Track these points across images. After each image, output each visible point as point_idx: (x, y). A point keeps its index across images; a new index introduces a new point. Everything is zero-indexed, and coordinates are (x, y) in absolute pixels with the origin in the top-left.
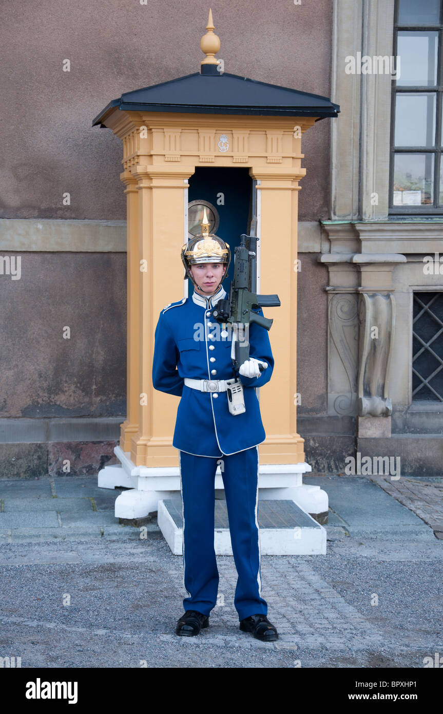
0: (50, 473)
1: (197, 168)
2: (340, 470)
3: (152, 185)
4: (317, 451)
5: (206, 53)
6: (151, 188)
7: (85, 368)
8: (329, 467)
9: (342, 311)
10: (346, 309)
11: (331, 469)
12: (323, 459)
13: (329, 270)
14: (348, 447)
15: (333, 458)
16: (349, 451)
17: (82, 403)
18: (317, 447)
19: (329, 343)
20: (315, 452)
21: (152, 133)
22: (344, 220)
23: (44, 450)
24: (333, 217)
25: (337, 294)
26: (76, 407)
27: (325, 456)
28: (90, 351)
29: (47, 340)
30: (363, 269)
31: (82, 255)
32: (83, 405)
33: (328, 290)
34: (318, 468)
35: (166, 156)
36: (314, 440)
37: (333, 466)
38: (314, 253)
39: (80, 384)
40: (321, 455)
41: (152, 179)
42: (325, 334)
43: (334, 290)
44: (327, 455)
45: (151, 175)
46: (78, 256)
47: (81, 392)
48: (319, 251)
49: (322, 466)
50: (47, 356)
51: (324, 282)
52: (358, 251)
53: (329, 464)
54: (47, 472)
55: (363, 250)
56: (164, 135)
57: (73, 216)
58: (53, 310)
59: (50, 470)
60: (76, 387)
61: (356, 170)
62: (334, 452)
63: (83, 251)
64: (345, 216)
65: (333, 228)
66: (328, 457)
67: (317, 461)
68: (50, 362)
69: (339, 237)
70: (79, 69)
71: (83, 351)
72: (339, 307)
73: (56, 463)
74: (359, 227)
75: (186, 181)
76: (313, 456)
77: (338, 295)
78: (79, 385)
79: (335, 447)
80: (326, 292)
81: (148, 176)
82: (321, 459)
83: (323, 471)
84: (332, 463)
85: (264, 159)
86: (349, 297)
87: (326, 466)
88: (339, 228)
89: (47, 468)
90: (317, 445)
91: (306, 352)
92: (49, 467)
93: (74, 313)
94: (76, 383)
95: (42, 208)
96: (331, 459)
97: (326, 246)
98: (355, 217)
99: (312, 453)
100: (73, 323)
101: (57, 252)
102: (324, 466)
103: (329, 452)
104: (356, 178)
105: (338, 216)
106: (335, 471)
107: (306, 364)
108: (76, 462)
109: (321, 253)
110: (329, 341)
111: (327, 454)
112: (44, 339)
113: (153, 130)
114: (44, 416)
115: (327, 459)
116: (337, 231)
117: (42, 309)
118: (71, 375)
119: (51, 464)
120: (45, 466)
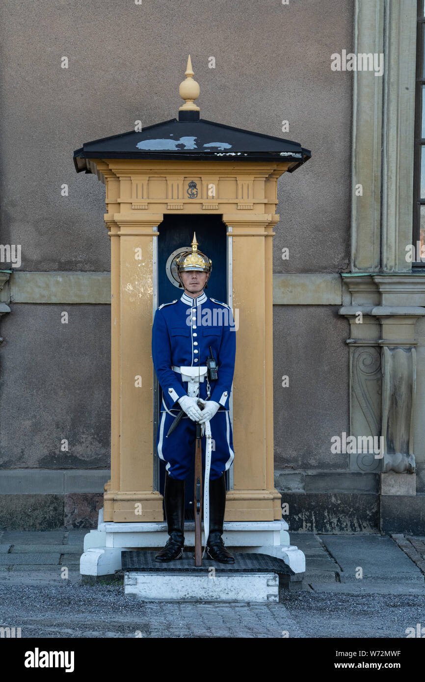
0: (65, 525)
1: (165, 216)
2: (363, 529)
3: (119, 233)
4: (339, 509)
5: (185, 99)
6: (119, 236)
7: (103, 419)
8: (352, 526)
9: (363, 363)
10: (368, 361)
11: (354, 528)
12: (345, 516)
13: (350, 323)
14: (372, 505)
15: (356, 516)
16: (373, 508)
17: (99, 455)
18: (339, 504)
19: (350, 397)
20: (338, 510)
21: (120, 181)
22: (365, 272)
23: (60, 501)
24: (353, 269)
25: (358, 347)
26: (93, 458)
27: (347, 514)
28: (107, 402)
29: (64, 391)
30: (384, 322)
31: (100, 307)
32: (100, 456)
33: (349, 343)
34: (341, 527)
35: (133, 204)
36: (335, 496)
37: (356, 525)
38: (335, 305)
39: (98, 435)
40: (343, 512)
41: (120, 227)
42: (347, 388)
43: (355, 343)
44: (350, 513)
45: (118, 223)
46: (97, 307)
47: (97, 443)
48: (340, 304)
49: (345, 524)
50: (64, 407)
51: (345, 335)
52: (379, 304)
53: (352, 522)
54: (62, 524)
55: (384, 302)
56: (132, 183)
57: (93, 268)
58: (71, 361)
59: (65, 522)
60: (93, 438)
61: (377, 224)
62: (357, 509)
63: (102, 303)
64: (367, 268)
65: (353, 280)
66: (350, 514)
67: (339, 519)
68: (67, 413)
69: (360, 290)
70: (101, 127)
71: (101, 403)
72: (361, 359)
73: (72, 514)
74: (378, 280)
75: (155, 229)
76: (335, 513)
77: (360, 349)
78: (96, 436)
79: (358, 504)
80: (347, 344)
81: (116, 224)
82: (343, 517)
83: (345, 529)
84: (355, 521)
85: (235, 206)
86: (372, 350)
87: (349, 524)
88: (359, 280)
89: (63, 520)
90: (339, 502)
91: (327, 406)
92: (65, 519)
93: (93, 364)
94: (93, 434)
95: (63, 261)
96: (354, 517)
97: (347, 299)
98: (377, 270)
99: (334, 511)
100: (91, 374)
101: (77, 304)
102: (347, 525)
103: (352, 510)
104: (377, 231)
105: (358, 269)
106: (358, 529)
107: (328, 418)
108: (92, 514)
109: (342, 305)
110: (350, 394)
111: (350, 511)
112: (62, 389)
113: (120, 179)
114: (61, 467)
115: (349, 517)
116: (358, 284)
117: (61, 360)
118: (88, 426)
119: (66, 516)
120: (61, 518)
